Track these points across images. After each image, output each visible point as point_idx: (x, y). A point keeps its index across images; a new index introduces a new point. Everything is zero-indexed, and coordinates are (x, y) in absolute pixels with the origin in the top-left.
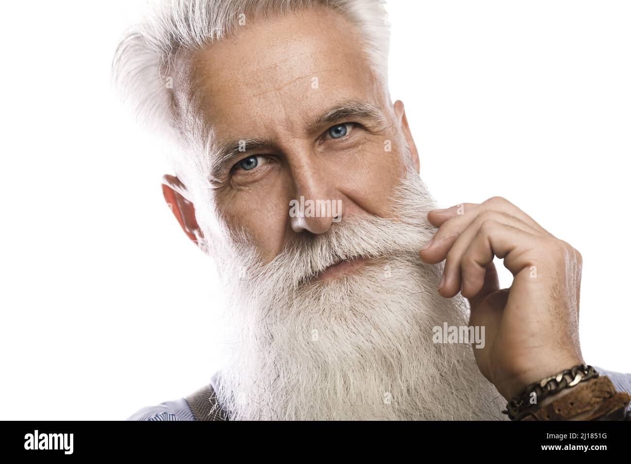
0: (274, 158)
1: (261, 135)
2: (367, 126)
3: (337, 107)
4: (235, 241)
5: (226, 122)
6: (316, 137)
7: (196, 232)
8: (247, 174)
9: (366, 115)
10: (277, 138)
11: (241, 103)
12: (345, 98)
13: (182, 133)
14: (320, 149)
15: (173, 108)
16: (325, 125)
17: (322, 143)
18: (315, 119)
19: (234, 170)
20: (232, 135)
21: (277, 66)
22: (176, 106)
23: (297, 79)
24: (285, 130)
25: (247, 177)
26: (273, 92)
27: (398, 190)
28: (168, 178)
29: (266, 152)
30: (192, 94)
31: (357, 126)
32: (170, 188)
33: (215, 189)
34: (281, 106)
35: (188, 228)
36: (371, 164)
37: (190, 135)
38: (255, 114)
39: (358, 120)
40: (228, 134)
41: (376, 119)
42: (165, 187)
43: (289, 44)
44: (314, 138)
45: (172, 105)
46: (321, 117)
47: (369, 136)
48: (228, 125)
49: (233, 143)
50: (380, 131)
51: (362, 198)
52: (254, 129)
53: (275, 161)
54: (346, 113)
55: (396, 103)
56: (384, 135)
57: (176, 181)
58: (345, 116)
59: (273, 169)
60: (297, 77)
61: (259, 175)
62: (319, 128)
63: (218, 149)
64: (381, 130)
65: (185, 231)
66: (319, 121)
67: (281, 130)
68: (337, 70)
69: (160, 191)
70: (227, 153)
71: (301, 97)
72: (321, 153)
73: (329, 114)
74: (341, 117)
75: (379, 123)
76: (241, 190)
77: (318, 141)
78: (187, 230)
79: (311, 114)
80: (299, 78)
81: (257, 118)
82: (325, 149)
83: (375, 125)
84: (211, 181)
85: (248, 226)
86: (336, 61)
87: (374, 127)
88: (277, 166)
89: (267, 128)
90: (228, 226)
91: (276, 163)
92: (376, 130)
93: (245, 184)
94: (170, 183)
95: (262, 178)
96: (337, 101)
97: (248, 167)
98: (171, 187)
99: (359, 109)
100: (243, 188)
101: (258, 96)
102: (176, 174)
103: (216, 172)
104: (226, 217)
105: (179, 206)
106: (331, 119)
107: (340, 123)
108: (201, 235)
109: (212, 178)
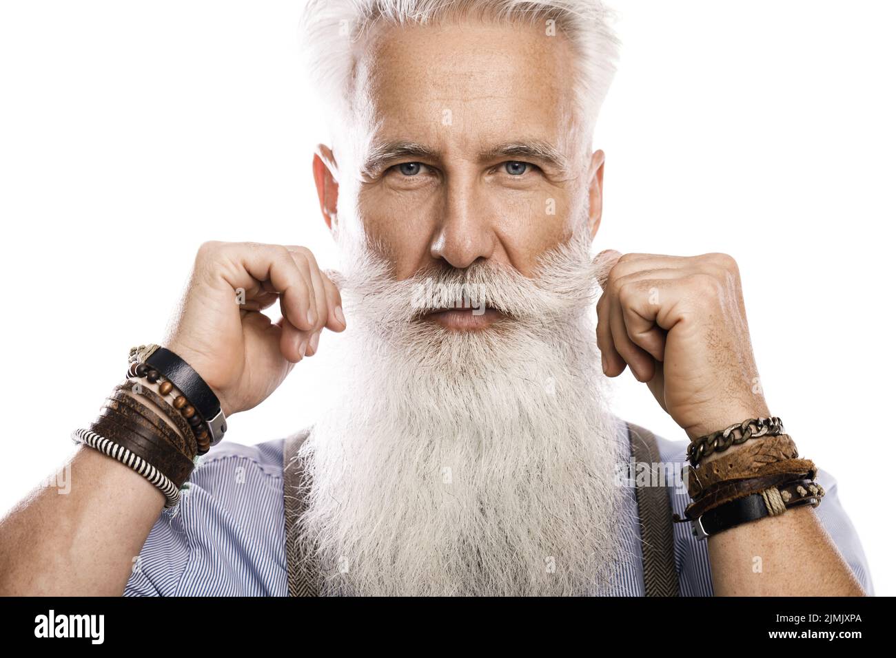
0: (437, 172)
1: (431, 143)
2: (547, 172)
3: (519, 143)
4: (369, 248)
5: (399, 117)
6: (488, 166)
7: (332, 216)
8: (402, 179)
9: (549, 160)
10: (445, 153)
11: (421, 102)
12: (532, 136)
13: (351, 108)
14: (488, 178)
15: (350, 78)
16: (501, 157)
17: (492, 173)
18: (492, 147)
19: (389, 171)
20: (401, 134)
21: (472, 76)
22: (354, 77)
23: (488, 97)
24: (457, 147)
25: (401, 182)
26: (458, 102)
27: (550, 254)
28: (323, 148)
29: (430, 163)
30: (374, 72)
31: (536, 169)
32: (321, 161)
33: (363, 183)
34: (462, 119)
35: (327, 209)
36: (536, 216)
37: (358, 114)
38: (432, 119)
39: (539, 163)
40: (397, 131)
41: (559, 168)
42: (317, 158)
43: (493, 57)
44: (485, 166)
45: (351, 74)
46: (499, 147)
47: (545, 184)
48: (400, 121)
49: (399, 143)
50: (559, 182)
51: (514, 249)
52: (426, 134)
53: (436, 175)
54: (527, 152)
55: (596, 152)
56: (563, 188)
57: (329, 154)
58: (526, 155)
59: (431, 182)
60: (489, 94)
61: (415, 184)
62: (494, 158)
63: (382, 144)
64: (560, 180)
65: (323, 212)
66: (496, 151)
67: (453, 145)
68: (536, 102)
69: (312, 159)
70: (389, 151)
71: (486, 117)
72: (488, 183)
73: (509, 148)
74: (521, 154)
75: (561, 174)
76: (391, 194)
77: (489, 170)
78: (325, 211)
79: (490, 140)
80: (492, 97)
81: (432, 123)
82: (493, 181)
83: (556, 173)
84: (363, 173)
85: (386, 236)
86: (538, 92)
87: (554, 176)
88: (437, 181)
89: (439, 139)
90: (365, 229)
91: (437, 177)
92: (555, 179)
93: (397, 189)
94: (323, 155)
95: (416, 189)
96: (523, 136)
97: (407, 172)
98: (323, 159)
99: (543, 152)
100: (393, 192)
101: (442, 101)
102: (333, 147)
103: (370, 166)
104: (365, 218)
105: (326, 182)
106: (509, 153)
107: (519, 160)
108: (337, 222)
109: (365, 170)
